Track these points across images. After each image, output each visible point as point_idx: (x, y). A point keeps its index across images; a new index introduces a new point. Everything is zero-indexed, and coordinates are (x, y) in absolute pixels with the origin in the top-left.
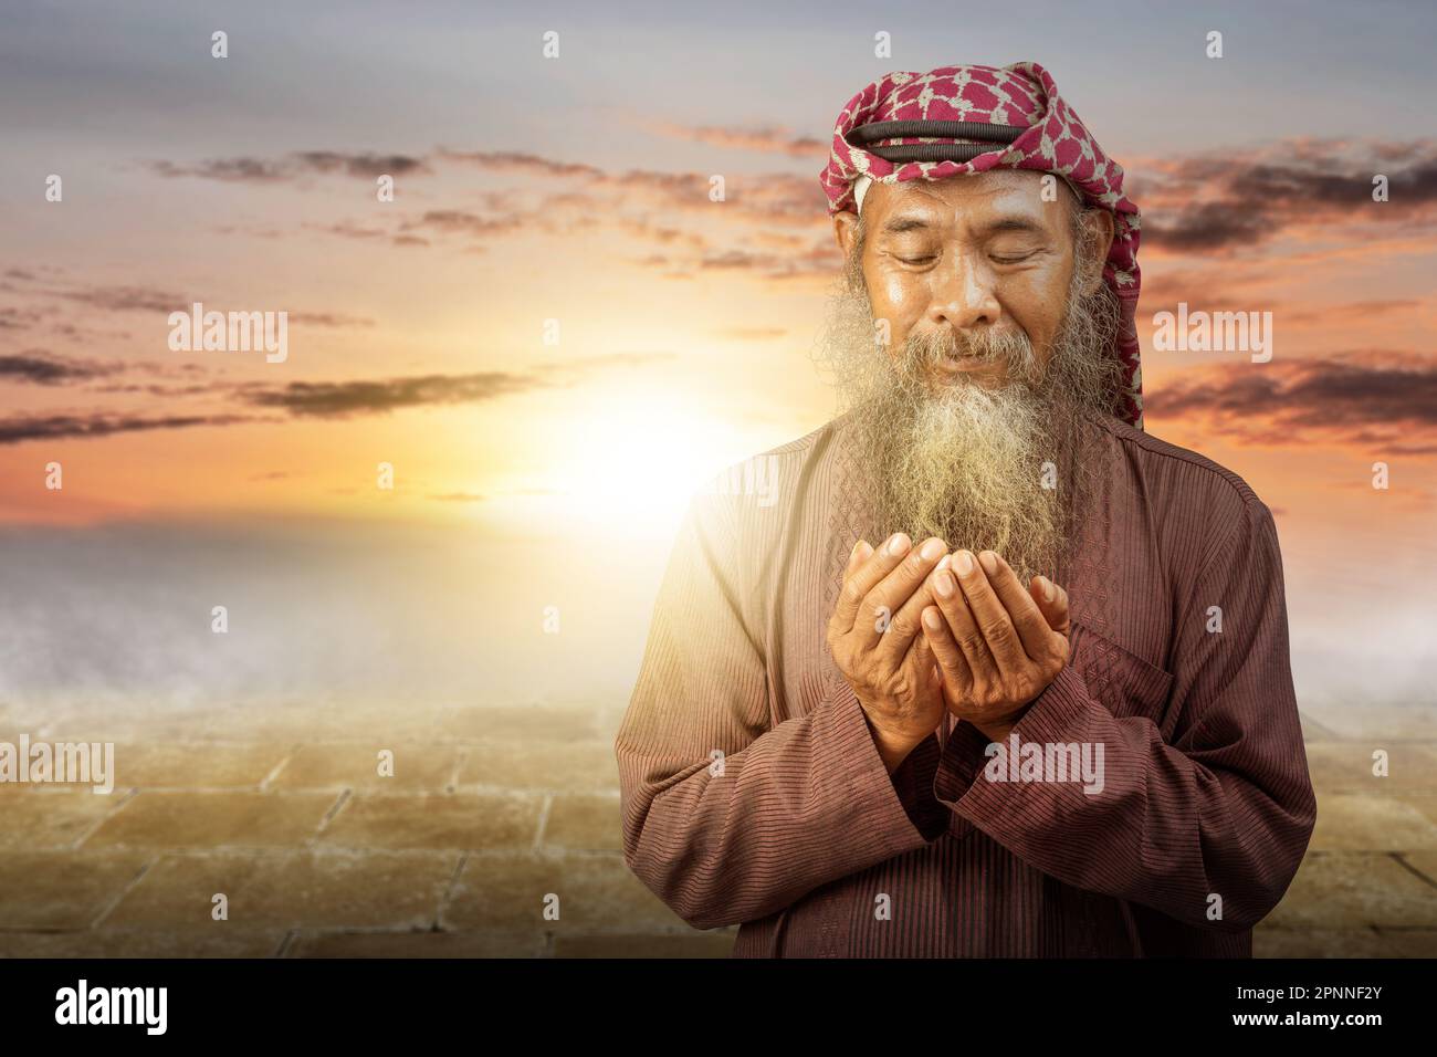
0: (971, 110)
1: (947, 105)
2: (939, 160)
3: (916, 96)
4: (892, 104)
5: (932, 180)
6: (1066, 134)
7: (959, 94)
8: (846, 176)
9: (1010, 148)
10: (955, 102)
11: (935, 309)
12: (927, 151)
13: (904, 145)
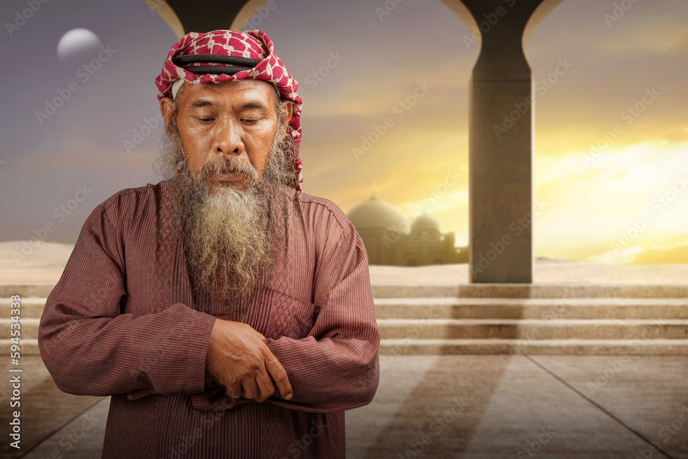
0: (233, 51)
1: (222, 48)
2: (219, 73)
3: (206, 43)
4: (193, 47)
5: (216, 82)
6: (277, 64)
7: (227, 43)
8: (170, 80)
9: (254, 69)
10: (225, 47)
11: (216, 145)
12: (213, 69)
13: (201, 66)
